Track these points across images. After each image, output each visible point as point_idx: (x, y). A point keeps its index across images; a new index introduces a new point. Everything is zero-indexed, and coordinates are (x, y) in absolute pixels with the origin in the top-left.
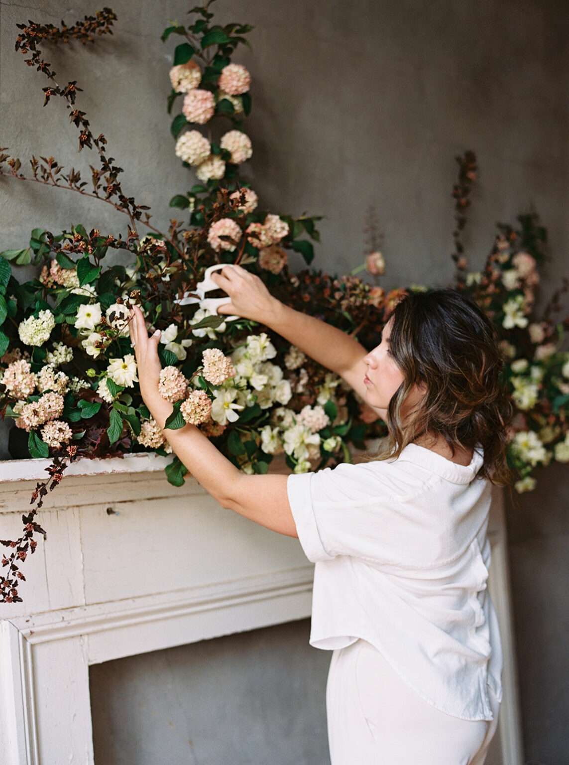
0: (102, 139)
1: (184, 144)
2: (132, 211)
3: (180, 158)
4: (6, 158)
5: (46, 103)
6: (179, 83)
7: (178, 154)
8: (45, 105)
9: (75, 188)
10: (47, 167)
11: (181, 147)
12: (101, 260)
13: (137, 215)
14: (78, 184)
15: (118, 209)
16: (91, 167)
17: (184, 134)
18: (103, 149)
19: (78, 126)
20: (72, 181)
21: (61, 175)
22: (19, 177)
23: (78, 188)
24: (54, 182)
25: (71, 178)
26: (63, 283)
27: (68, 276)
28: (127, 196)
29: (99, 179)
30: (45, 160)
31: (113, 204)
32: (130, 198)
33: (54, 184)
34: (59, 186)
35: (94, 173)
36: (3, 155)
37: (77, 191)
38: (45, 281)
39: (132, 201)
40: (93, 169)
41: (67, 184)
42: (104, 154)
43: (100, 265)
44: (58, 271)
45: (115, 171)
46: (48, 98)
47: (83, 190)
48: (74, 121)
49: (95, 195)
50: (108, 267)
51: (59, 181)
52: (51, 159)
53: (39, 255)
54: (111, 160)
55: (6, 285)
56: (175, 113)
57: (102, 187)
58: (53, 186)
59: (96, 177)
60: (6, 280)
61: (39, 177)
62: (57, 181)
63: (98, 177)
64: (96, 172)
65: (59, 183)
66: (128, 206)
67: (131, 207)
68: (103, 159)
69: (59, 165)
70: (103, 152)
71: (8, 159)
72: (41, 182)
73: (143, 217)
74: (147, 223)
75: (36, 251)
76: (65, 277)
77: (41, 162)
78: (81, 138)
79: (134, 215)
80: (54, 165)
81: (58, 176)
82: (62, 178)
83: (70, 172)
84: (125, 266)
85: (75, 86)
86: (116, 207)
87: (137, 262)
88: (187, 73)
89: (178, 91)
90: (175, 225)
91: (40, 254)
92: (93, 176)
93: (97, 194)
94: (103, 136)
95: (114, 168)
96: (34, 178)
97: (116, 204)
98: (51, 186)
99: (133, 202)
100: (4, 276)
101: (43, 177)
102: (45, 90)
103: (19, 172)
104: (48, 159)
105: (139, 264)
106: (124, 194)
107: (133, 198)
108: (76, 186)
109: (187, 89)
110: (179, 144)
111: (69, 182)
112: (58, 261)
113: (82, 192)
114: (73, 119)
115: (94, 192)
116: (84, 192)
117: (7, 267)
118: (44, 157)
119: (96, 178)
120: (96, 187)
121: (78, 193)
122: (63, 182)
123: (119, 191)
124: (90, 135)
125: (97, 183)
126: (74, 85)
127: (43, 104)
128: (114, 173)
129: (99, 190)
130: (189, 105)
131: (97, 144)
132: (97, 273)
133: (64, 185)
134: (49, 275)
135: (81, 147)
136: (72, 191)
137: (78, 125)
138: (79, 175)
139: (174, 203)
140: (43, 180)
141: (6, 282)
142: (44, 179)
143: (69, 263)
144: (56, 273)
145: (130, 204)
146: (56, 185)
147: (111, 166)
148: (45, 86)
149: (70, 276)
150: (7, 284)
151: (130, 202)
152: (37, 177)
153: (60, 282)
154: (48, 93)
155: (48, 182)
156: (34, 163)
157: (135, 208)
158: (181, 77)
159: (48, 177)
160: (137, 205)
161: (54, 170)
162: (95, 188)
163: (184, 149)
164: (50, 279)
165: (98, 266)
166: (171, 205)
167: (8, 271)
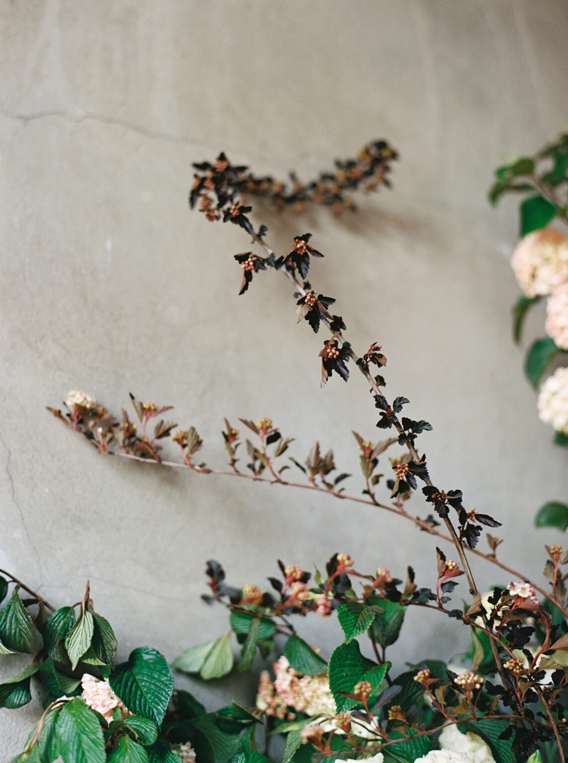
0: (376, 357)
1: (554, 394)
2: (456, 523)
3: (549, 425)
4: (169, 429)
5: (245, 288)
6: (533, 276)
7: (545, 416)
8: (242, 292)
9: (323, 486)
10: (259, 442)
11: (548, 402)
12: (389, 649)
13: (469, 535)
14: (331, 478)
15: (424, 529)
16: (357, 436)
17: (552, 374)
18: (380, 381)
19: (316, 330)
20: (315, 470)
21: (291, 459)
22: (197, 468)
23: (330, 486)
24: (275, 475)
25: (312, 465)
26: (306, 707)
27: (314, 692)
28: (444, 486)
29: (375, 462)
30: (252, 426)
31: (410, 518)
32: (451, 493)
33: (274, 479)
34: (285, 483)
35: (363, 448)
36: (162, 422)
37: (327, 492)
38: (269, 705)
39: (455, 498)
40: (360, 440)
41: (304, 478)
42: (383, 391)
43: (387, 660)
44: (292, 683)
45: (410, 430)
46: (248, 276)
47: (343, 489)
48: (307, 318)
49: (367, 498)
50: (408, 664)
51: (285, 471)
52: (263, 424)
53: (249, 647)
54: (400, 402)
55: (160, 719)
56: (528, 339)
57: (383, 481)
58: (272, 483)
59: (370, 457)
60: (159, 708)
61: (241, 466)
62: (280, 472)
63: (373, 458)
64: (367, 445)
65: (284, 477)
66: (448, 510)
67: (453, 514)
68: (380, 402)
69: (285, 436)
70: (381, 387)
71: (174, 433)
72: (245, 476)
73: (482, 543)
74: (492, 558)
75: (242, 638)
76: (308, 694)
77: (245, 434)
78: (324, 354)
79: (463, 533)
80: (274, 437)
81: (284, 460)
82: (291, 464)
83: (311, 454)
84: (446, 661)
85: (308, 244)
86: (418, 524)
87: (474, 649)
88: (549, 250)
89: (531, 293)
90: (557, 560)
91: (251, 644)
92: (363, 458)
93: (373, 496)
94: (378, 349)
95: (407, 423)
96: (231, 469)
97: (418, 519)
98: (268, 484)
99: (460, 500)
100: (156, 696)
101: (251, 467)
102: (241, 258)
103: (199, 457)
104: (258, 424)
105: (480, 655)
106: (435, 484)
107: (458, 492)
108: (324, 482)
109: (551, 286)
110: (544, 395)
111: (309, 472)
112: (290, 658)
113: (338, 496)
114: (305, 313)
115: (366, 492)
116: (343, 493)
117: (166, 675)
118: (249, 420)
119: (370, 459)
120: (370, 480)
121: (330, 496)
122: (294, 475)
123: (422, 478)
124: (346, 351)
125: (371, 472)
126: (306, 241)
127: (239, 291)
128: (410, 434)
129: (377, 486)
130: (558, 314)
131: (365, 370)
132: (379, 680)
133: (296, 481)
134: (275, 693)
135: (326, 373)
136: (316, 493)
137: (315, 325)
138: (332, 457)
139: (543, 520)
140: (250, 472)
141: (159, 713)
142: (254, 470)
143: (311, 661)
144: (288, 689)
145: (450, 507)
146: (279, 481)
147: (399, 416)
148: (242, 251)
149: (319, 692)
150: (162, 717)
151: (451, 502)
152: (237, 465)
153: (299, 707)
154: (249, 264)
155: (261, 477)
156: (230, 437)
157: (463, 516)
158: (537, 261)
159: (262, 467)
160: (468, 511)
161: (274, 446)
162: (368, 485)
163: (557, 404)
164: (278, 700)
165: (382, 662)
166: (538, 524)
167: (166, 685)
